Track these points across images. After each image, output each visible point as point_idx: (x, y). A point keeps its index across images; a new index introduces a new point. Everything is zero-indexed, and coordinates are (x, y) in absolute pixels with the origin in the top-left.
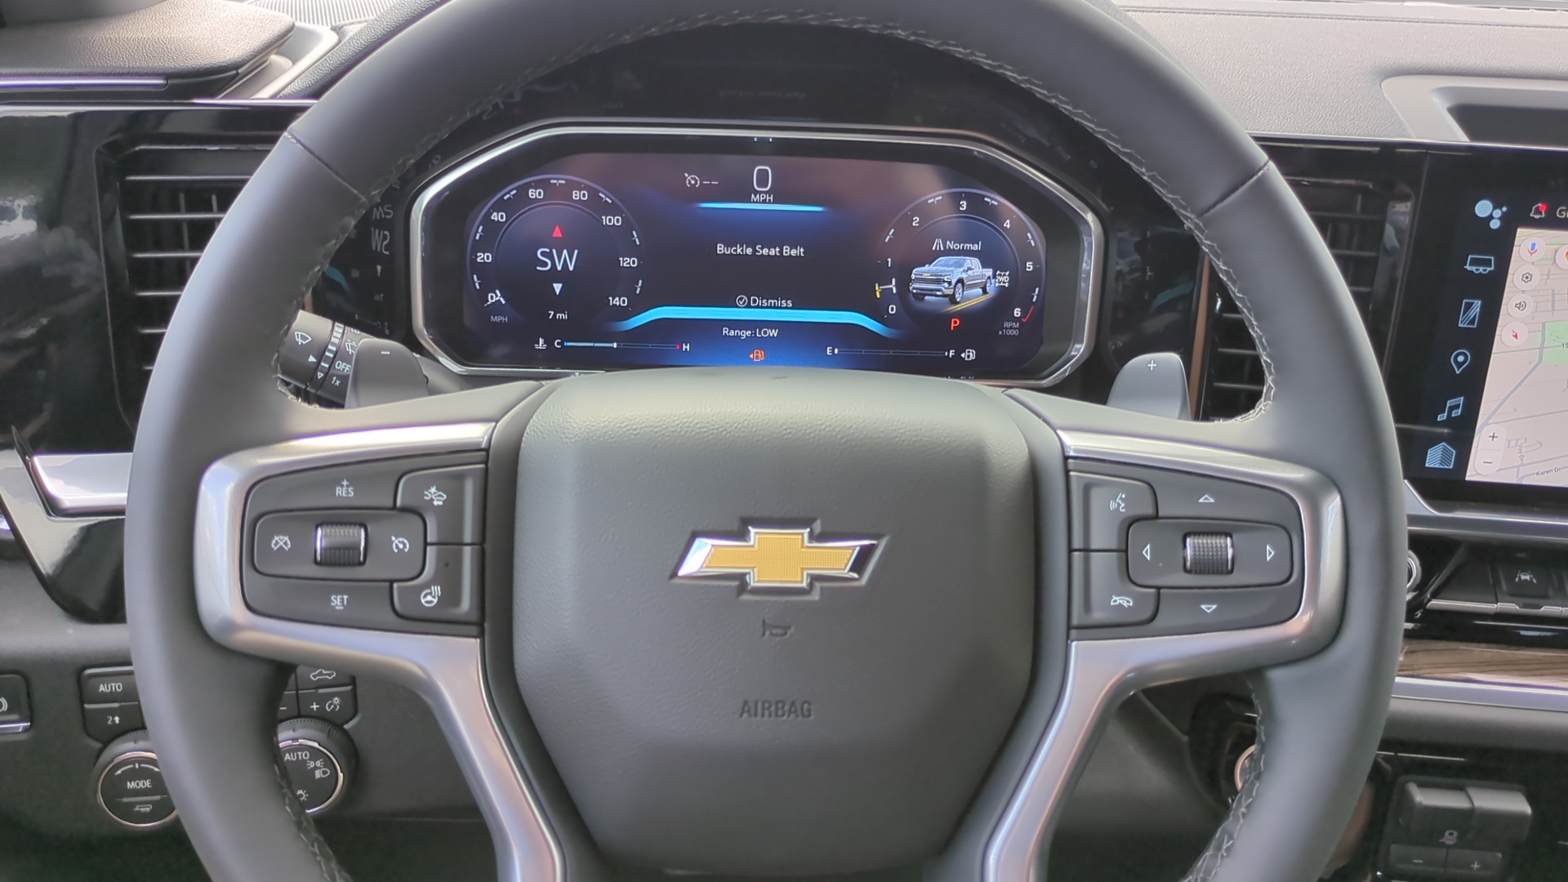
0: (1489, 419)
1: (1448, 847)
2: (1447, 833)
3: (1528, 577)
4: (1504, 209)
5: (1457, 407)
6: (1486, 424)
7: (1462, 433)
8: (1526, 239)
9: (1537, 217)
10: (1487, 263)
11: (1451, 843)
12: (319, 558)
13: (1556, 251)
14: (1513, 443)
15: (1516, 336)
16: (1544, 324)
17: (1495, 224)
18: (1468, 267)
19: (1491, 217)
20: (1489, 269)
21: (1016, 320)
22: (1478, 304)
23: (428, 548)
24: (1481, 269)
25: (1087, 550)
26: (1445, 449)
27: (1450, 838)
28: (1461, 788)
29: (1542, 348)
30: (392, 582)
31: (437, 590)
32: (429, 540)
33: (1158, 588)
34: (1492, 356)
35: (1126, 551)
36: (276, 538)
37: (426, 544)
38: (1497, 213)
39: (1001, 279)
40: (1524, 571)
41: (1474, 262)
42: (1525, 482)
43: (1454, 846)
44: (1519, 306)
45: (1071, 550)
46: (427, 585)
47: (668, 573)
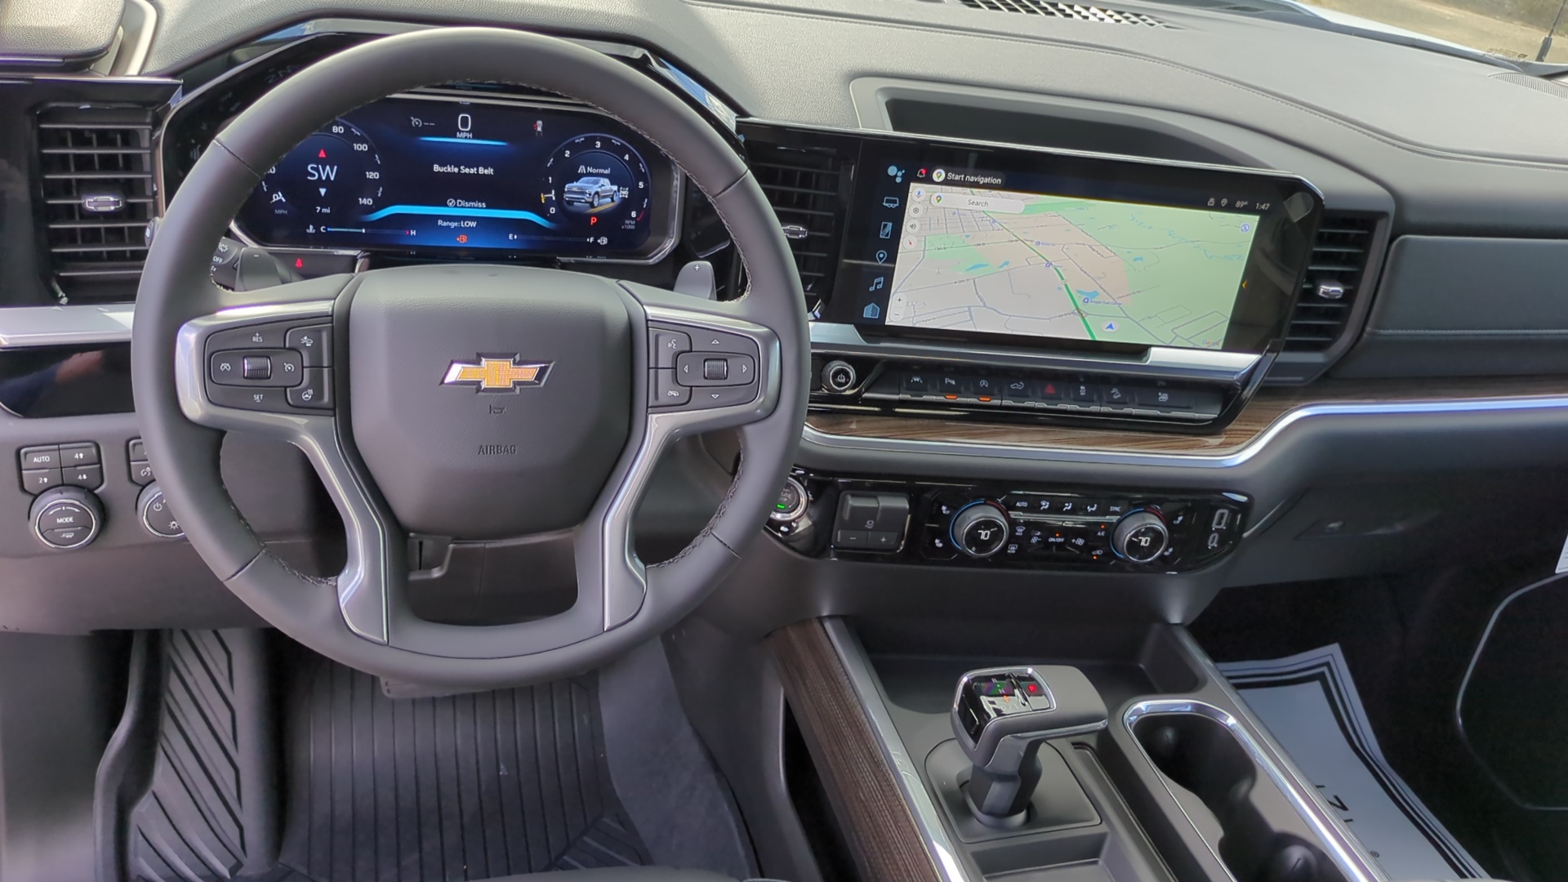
0: (897, 289)
1: (869, 530)
2: (868, 522)
3: (918, 380)
4: (903, 171)
5: (880, 283)
6: (895, 292)
7: (882, 298)
8: (915, 189)
9: (921, 176)
10: (895, 202)
11: (871, 527)
12: (246, 375)
13: (931, 196)
14: (910, 304)
15: (910, 243)
16: (925, 237)
17: (898, 180)
18: (884, 204)
19: (896, 176)
20: (896, 205)
21: (633, 219)
22: (890, 225)
23: (305, 369)
24: (892, 205)
25: (657, 368)
26: (873, 306)
27: (870, 524)
28: (875, 497)
29: (924, 250)
30: (286, 388)
31: (311, 391)
32: (305, 365)
33: (691, 387)
34: (899, 255)
35: (676, 368)
36: (223, 365)
37: (303, 367)
38: (900, 174)
39: (624, 192)
40: (916, 376)
41: (887, 201)
42: (917, 326)
43: (872, 530)
44: (912, 226)
45: (649, 368)
46: (306, 389)
47: (439, 381)
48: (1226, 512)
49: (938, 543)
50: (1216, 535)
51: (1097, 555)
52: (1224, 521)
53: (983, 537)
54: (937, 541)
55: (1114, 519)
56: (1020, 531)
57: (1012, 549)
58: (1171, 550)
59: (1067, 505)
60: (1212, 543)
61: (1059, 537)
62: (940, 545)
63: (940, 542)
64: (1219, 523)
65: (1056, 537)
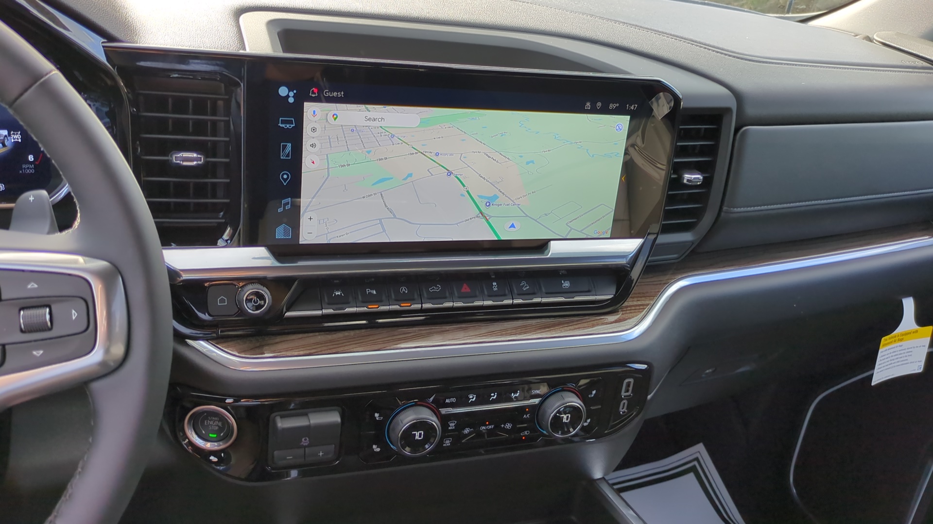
0: (306, 209)
1: (305, 447)
2: (303, 440)
3: (339, 293)
4: (295, 91)
5: (288, 203)
6: (305, 212)
7: (293, 218)
8: (309, 108)
9: (313, 96)
10: (290, 122)
11: (307, 444)
13: (327, 115)
14: (322, 222)
15: (313, 163)
16: (327, 155)
17: (291, 100)
18: (280, 125)
19: (288, 96)
20: (292, 126)
21: (31, 163)
22: (289, 145)
24: (288, 126)
26: (285, 227)
27: (305, 442)
28: (306, 414)
29: (328, 168)
33: (3, 345)
34: (302, 174)
38: (291, 94)
39: (15, 137)
40: (338, 290)
41: (283, 122)
42: (331, 242)
43: (308, 446)
44: (312, 146)
48: (632, 380)
49: (376, 449)
50: (625, 401)
51: (525, 436)
52: (631, 389)
53: (417, 437)
54: (374, 447)
55: (536, 401)
56: (452, 425)
57: (447, 443)
58: (589, 421)
59: (493, 395)
60: (623, 409)
61: (489, 425)
62: (378, 450)
63: (378, 447)
64: (627, 391)
65: (486, 425)
